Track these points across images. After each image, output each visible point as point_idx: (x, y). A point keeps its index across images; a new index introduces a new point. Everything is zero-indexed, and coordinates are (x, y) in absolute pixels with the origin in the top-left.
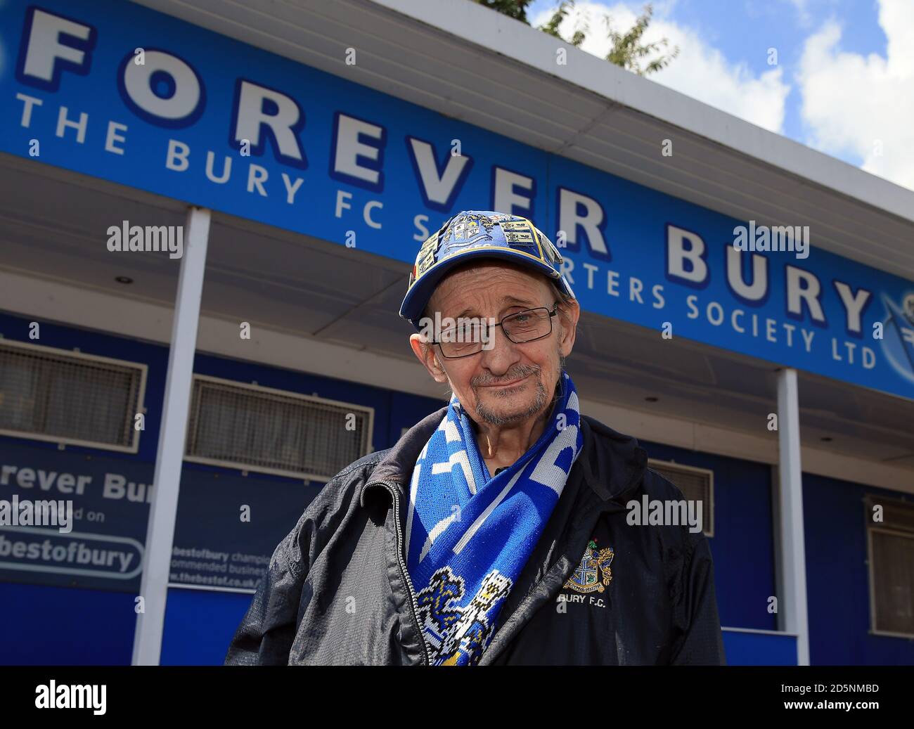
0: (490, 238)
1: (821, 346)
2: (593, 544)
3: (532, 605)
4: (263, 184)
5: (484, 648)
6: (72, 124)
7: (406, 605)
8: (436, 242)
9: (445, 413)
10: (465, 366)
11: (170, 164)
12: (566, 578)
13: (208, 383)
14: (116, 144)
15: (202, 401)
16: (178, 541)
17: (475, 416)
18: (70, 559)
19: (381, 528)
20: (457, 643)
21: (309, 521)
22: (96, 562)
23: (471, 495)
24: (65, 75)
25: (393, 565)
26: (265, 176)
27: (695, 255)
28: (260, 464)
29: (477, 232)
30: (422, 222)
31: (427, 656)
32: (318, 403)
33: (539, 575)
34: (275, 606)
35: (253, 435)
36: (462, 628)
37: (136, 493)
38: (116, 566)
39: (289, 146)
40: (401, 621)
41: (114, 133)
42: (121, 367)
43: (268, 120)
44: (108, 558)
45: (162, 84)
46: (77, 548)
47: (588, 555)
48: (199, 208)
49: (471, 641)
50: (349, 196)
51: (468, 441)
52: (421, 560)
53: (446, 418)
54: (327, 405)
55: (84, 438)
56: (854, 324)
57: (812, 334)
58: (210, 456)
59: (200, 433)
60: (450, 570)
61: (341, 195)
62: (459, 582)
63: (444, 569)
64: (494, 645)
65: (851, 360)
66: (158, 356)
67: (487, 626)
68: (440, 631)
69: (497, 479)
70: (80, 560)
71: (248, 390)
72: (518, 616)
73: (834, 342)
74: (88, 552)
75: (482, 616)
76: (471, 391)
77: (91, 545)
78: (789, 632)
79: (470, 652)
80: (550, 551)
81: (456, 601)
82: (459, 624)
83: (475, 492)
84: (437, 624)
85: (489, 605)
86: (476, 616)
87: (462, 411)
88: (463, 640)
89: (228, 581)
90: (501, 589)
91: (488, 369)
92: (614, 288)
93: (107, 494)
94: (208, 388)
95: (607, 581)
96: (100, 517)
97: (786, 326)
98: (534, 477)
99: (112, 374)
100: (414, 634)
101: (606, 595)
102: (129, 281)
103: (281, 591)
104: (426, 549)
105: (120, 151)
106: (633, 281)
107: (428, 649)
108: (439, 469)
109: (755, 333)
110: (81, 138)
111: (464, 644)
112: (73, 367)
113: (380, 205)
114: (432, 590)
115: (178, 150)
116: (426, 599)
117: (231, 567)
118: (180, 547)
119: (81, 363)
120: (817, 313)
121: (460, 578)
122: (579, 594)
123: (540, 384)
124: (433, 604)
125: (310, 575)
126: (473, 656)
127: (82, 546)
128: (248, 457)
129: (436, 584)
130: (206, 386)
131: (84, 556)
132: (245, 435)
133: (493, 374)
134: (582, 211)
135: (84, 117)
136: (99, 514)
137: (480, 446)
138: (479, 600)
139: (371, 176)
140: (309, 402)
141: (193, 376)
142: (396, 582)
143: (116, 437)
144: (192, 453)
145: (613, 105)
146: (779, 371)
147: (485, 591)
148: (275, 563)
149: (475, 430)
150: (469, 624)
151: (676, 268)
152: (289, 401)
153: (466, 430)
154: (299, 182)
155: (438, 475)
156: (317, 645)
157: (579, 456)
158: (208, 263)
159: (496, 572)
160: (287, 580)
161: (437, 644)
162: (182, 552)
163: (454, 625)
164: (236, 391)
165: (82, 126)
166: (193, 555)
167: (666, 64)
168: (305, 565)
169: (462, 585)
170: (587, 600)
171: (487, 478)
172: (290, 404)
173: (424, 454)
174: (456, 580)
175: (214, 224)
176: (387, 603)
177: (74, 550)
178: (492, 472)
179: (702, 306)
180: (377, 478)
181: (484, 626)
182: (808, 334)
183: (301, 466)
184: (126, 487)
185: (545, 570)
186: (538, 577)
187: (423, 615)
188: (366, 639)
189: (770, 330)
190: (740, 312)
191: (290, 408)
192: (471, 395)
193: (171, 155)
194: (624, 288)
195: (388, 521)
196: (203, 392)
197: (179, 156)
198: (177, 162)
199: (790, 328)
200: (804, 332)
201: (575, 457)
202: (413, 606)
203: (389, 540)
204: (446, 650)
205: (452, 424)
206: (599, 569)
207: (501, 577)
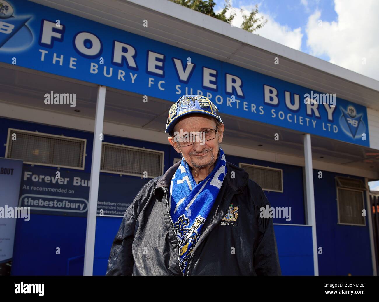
0: (194, 105)
1: (319, 125)
2: (231, 205)
3: (212, 226)
4: (124, 77)
5: (197, 241)
6: (58, 59)
7: (171, 228)
8: (176, 106)
9: (180, 163)
10: (187, 149)
11: (91, 71)
12: (223, 217)
13: (107, 145)
14: (73, 65)
15: (105, 151)
16: (99, 199)
17: (191, 165)
18: (63, 206)
19: (161, 202)
20: (188, 240)
21: (137, 201)
22: (72, 207)
23: (191, 191)
24: (55, 42)
25: (166, 215)
26: (124, 74)
27: (274, 95)
28: (126, 172)
29: (190, 103)
30: (179, 87)
31: (178, 244)
32: (145, 151)
33: (214, 216)
34: (127, 230)
35: (123, 162)
36: (189, 235)
37: (84, 183)
38: (79, 208)
39: (132, 63)
40: (169, 233)
41: (72, 62)
42: (78, 140)
43: (124, 54)
44: (76, 205)
45: (88, 44)
46: (65, 202)
47: (230, 209)
48: (102, 86)
49: (192, 239)
50: (153, 79)
51: (188, 172)
52: (175, 213)
53: (181, 164)
54: (148, 151)
55: (66, 165)
56: (330, 117)
57: (315, 121)
58: (109, 170)
59: (105, 162)
60: (185, 216)
61: (150, 79)
62: (188, 220)
63: (183, 215)
64: (200, 240)
65: (329, 130)
66: (90, 136)
67: (197, 234)
68: (182, 236)
69: (199, 185)
70: (67, 206)
71: (121, 147)
72: (207, 230)
73: (323, 124)
74: (69, 204)
75: (196, 231)
76: (189, 157)
77: (70, 201)
78: (309, 225)
79: (192, 243)
80: (217, 208)
81: (187, 226)
82: (188, 233)
83: (192, 190)
84: (181, 234)
85: (198, 227)
86: (194, 231)
87: (185, 162)
88: (190, 239)
89: (116, 212)
90: (202, 222)
91: (195, 150)
92: (246, 108)
93: (75, 184)
94: (107, 147)
95: (236, 218)
96: (73, 192)
97: (306, 119)
98: (211, 184)
99: (75, 143)
100: (174, 237)
101: (236, 222)
102: (79, 111)
103: (128, 225)
104: (176, 209)
105: (74, 68)
106: (252, 105)
107: (179, 242)
108: (179, 182)
109: (296, 122)
110: (61, 64)
111: (190, 240)
112: (61, 141)
113: (164, 82)
114: (179, 223)
115: (94, 66)
116: (177, 225)
117: (117, 207)
118: (100, 201)
119: (64, 140)
120: (317, 114)
121: (188, 218)
122: (227, 222)
123: (212, 154)
124: (179, 227)
125: (138, 219)
126: (193, 244)
127: (67, 202)
128: (122, 170)
129: (180, 220)
130: (106, 146)
131: (68, 205)
132: (121, 163)
133: (197, 152)
134: (234, 81)
135: (62, 56)
136: (72, 191)
137: (192, 174)
138: (194, 225)
139: (160, 72)
140: (142, 150)
141: (102, 143)
142: (167, 220)
143: (77, 164)
144: (103, 169)
145: (243, 44)
146: (304, 134)
147: (196, 222)
148: (126, 215)
149: (191, 169)
150: (192, 233)
151: (267, 100)
152: (135, 150)
153: (187, 168)
154: (136, 75)
155: (179, 184)
156: (141, 241)
157: (226, 176)
158: (106, 104)
159: (200, 216)
160: (130, 221)
161: (181, 240)
162: (101, 203)
163: (186, 234)
164: (117, 147)
165: (61, 60)
166: (104, 204)
167: (263, 25)
168: (136, 215)
169: (189, 220)
170: (230, 224)
171: (195, 185)
172: (135, 151)
173: (174, 177)
174: (187, 219)
175: (107, 91)
176: (164, 227)
177: (65, 203)
178: (197, 183)
179: (277, 113)
180: (159, 186)
181: (196, 234)
182: (314, 121)
183: (140, 172)
184: (81, 181)
185: (216, 215)
186: (213, 217)
187: (176, 230)
188: (157, 239)
189: (301, 120)
190: (290, 115)
191: (135, 152)
192: (189, 158)
193: (92, 68)
194: (249, 108)
195: (163, 200)
196: (105, 148)
197: (94, 68)
198: (94, 70)
199: (308, 120)
200: (313, 121)
201: (225, 176)
202: (173, 228)
203: (164, 206)
204: (184, 242)
205: (183, 166)
206: (234, 213)
207: (201, 218)
